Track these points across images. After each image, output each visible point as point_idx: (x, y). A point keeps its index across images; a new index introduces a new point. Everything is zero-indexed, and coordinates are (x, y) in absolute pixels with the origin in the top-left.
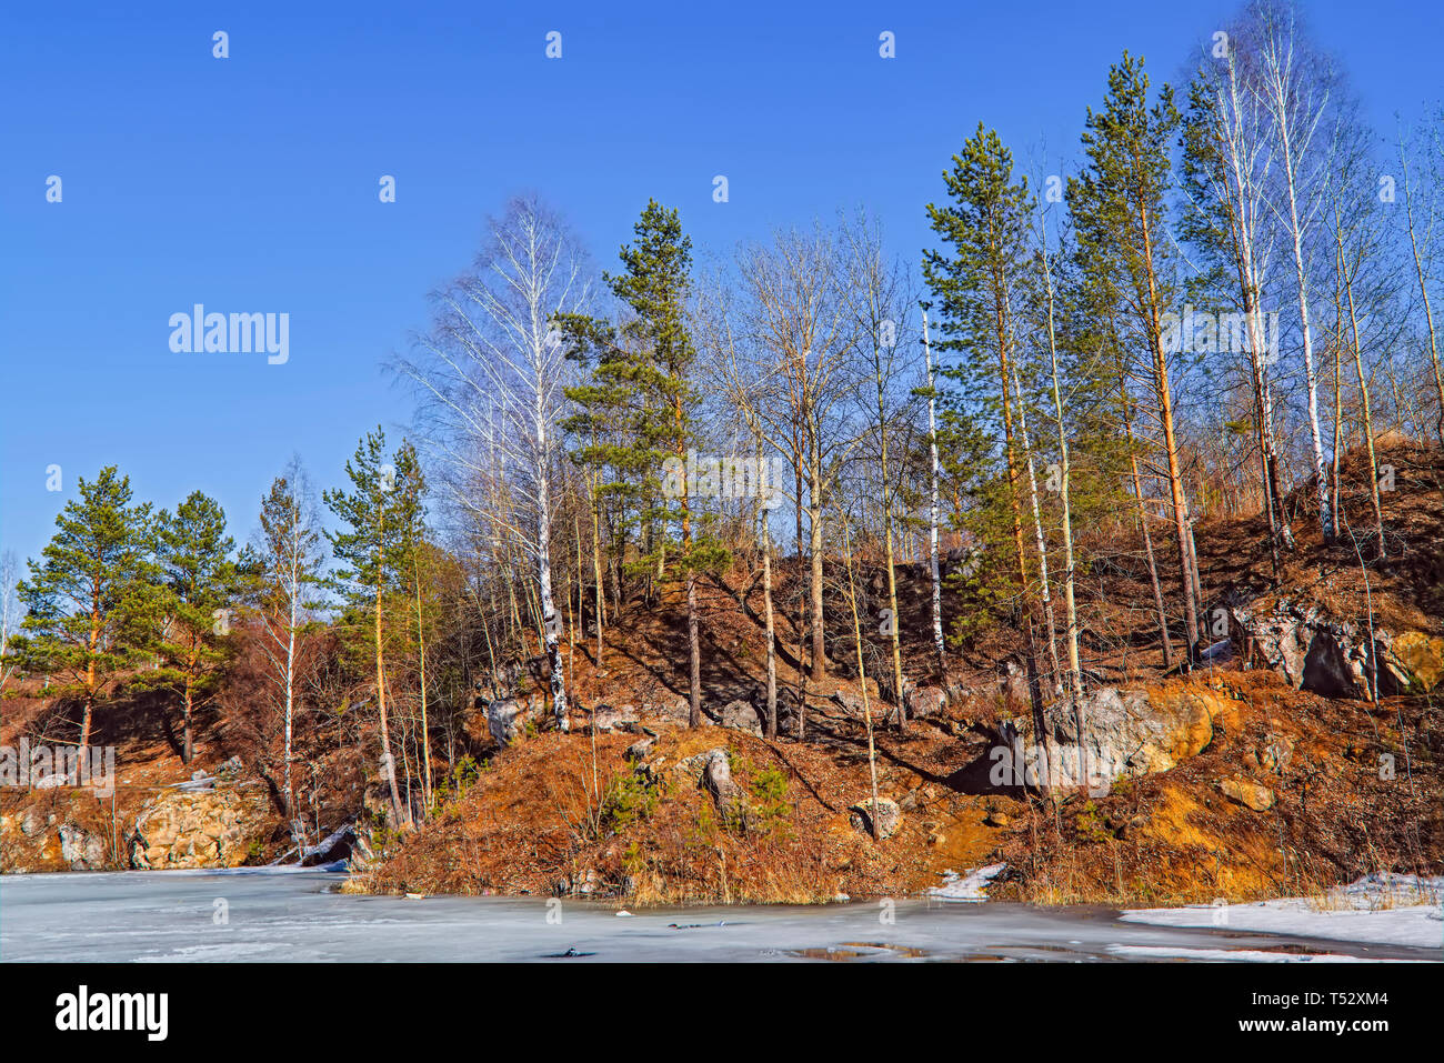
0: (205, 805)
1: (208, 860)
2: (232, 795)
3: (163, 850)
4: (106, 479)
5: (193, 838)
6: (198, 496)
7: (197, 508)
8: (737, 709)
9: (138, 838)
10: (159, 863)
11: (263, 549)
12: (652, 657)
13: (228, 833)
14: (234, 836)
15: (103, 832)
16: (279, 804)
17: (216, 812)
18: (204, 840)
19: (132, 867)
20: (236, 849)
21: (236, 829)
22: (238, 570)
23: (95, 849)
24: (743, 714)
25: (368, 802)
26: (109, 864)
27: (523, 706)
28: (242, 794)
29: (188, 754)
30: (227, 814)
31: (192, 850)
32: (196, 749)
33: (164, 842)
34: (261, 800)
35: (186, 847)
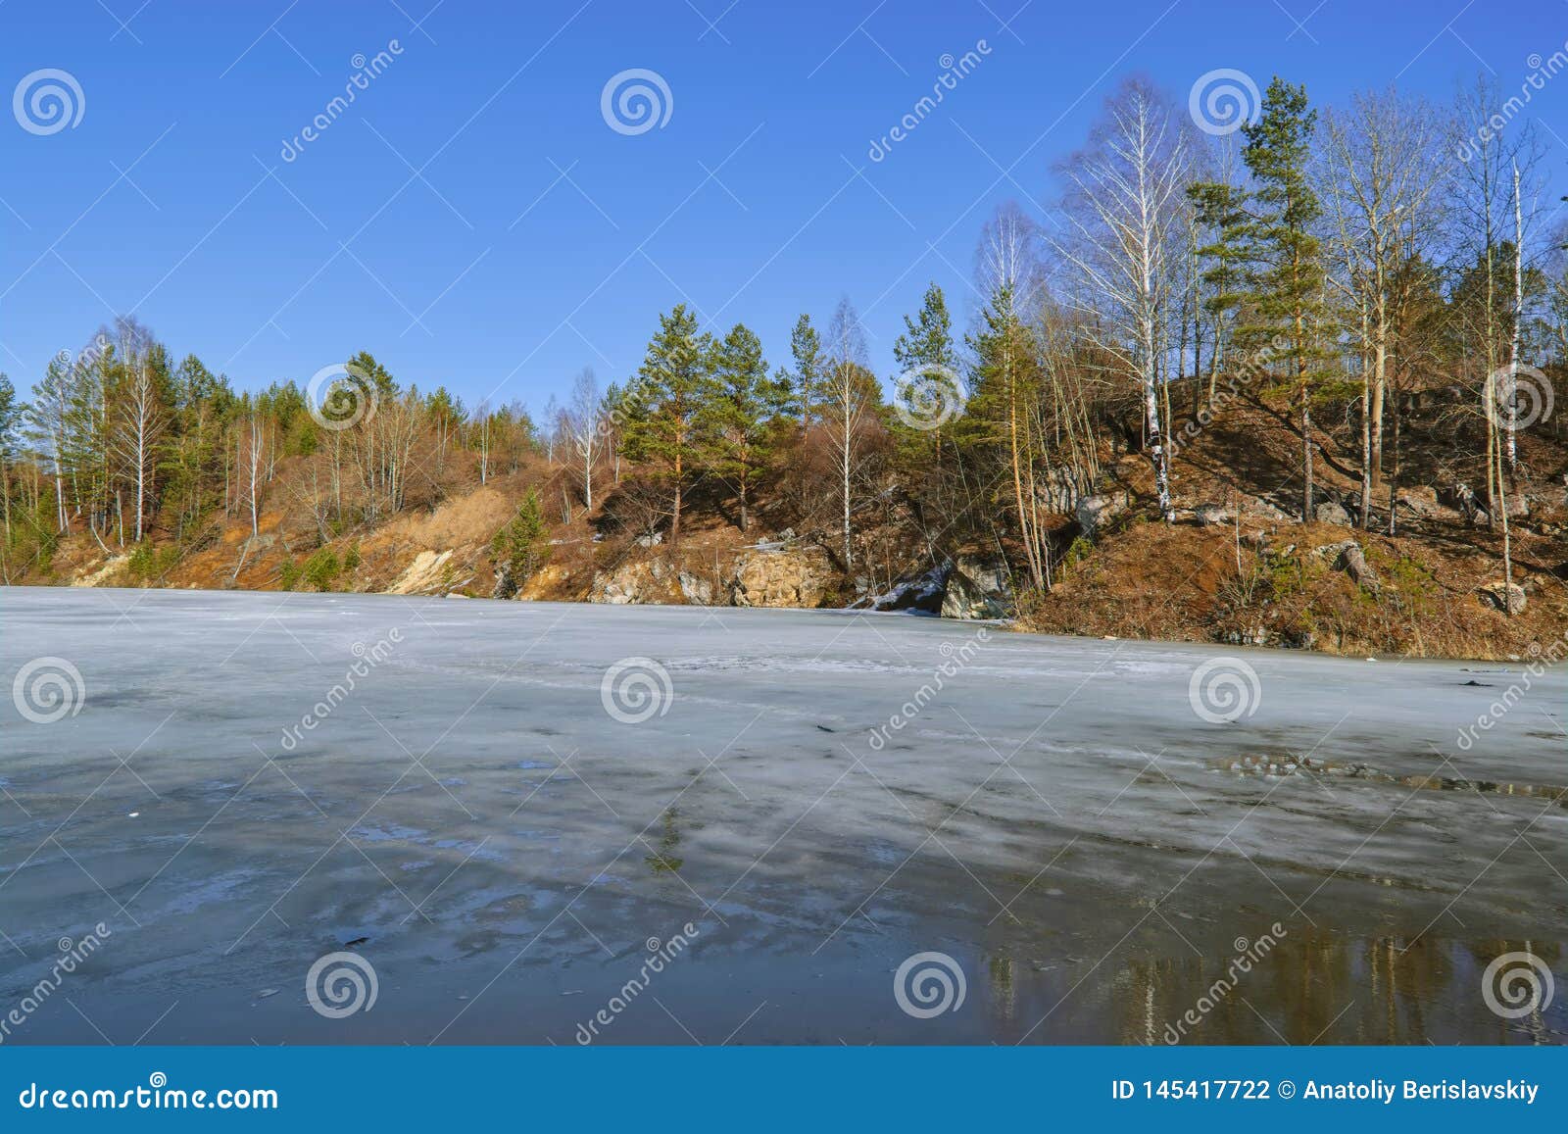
0: (783, 563)
1: (791, 602)
2: (802, 557)
3: (759, 594)
4: (679, 313)
5: (780, 585)
6: (739, 328)
7: (739, 337)
8: (1330, 509)
9: (736, 583)
10: (757, 602)
11: (793, 371)
12: (1215, 466)
13: (805, 584)
14: (810, 586)
15: (710, 579)
16: (839, 565)
17: (792, 568)
18: (787, 587)
19: (734, 604)
20: (810, 595)
21: (811, 581)
22: (774, 386)
23: (705, 591)
24: (1335, 514)
25: (961, 568)
26: (714, 600)
27: (1108, 501)
28: (809, 556)
29: (744, 525)
30: (802, 570)
31: (780, 595)
32: (749, 522)
33: (758, 588)
34: (823, 561)
35: (777, 592)
